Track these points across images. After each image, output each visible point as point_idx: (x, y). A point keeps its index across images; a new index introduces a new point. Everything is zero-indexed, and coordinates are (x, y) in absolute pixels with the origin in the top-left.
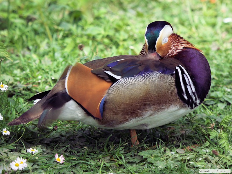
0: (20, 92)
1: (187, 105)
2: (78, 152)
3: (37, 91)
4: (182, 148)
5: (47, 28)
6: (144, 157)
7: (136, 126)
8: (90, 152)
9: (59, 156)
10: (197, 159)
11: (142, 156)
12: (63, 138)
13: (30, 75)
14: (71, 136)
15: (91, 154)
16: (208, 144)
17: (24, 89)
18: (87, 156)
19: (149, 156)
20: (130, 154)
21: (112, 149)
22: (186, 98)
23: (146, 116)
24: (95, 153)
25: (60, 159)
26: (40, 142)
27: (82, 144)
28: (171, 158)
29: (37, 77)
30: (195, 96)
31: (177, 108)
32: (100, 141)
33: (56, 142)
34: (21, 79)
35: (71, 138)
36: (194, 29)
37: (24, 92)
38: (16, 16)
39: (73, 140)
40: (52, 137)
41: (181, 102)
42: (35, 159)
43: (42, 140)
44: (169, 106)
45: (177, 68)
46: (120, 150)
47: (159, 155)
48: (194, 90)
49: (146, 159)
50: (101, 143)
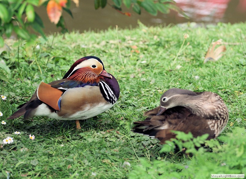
0: (17, 102)
1: (109, 102)
2: (45, 134)
3: (28, 100)
4: (105, 131)
5: (39, 66)
6: (82, 136)
7: (79, 118)
8: (52, 134)
9: (32, 136)
10: (111, 137)
11: (81, 136)
12: (38, 126)
13: (25, 92)
14: (43, 125)
15: (53, 135)
16: (118, 128)
17: (19, 100)
18: (50, 136)
19: (85, 135)
20: (74, 134)
21: (64, 132)
22: (108, 98)
23: (86, 110)
24: (55, 134)
25: (32, 137)
26: (24, 128)
27: (48, 130)
28: (97, 136)
29: (29, 93)
30: (114, 96)
31: (103, 105)
32: (58, 128)
33: (34, 128)
34: (20, 95)
35: (43, 126)
36: (123, 67)
37: (19, 101)
38: (23, 60)
39: (44, 127)
40: (32, 126)
41: (106, 101)
42: (19, 138)
43: (25, 127)
44: (99, 104)
45: (100, 82)
46: (69, 133)
47: (90, 134)
48: (113, 93)
49: (83, 137)
50: (58, 129)
